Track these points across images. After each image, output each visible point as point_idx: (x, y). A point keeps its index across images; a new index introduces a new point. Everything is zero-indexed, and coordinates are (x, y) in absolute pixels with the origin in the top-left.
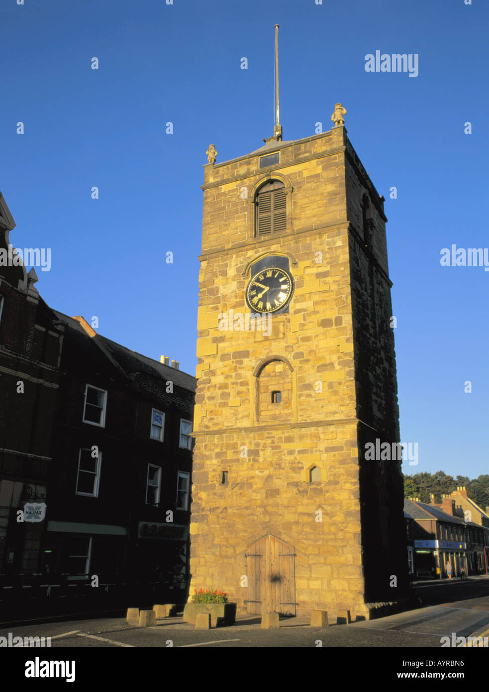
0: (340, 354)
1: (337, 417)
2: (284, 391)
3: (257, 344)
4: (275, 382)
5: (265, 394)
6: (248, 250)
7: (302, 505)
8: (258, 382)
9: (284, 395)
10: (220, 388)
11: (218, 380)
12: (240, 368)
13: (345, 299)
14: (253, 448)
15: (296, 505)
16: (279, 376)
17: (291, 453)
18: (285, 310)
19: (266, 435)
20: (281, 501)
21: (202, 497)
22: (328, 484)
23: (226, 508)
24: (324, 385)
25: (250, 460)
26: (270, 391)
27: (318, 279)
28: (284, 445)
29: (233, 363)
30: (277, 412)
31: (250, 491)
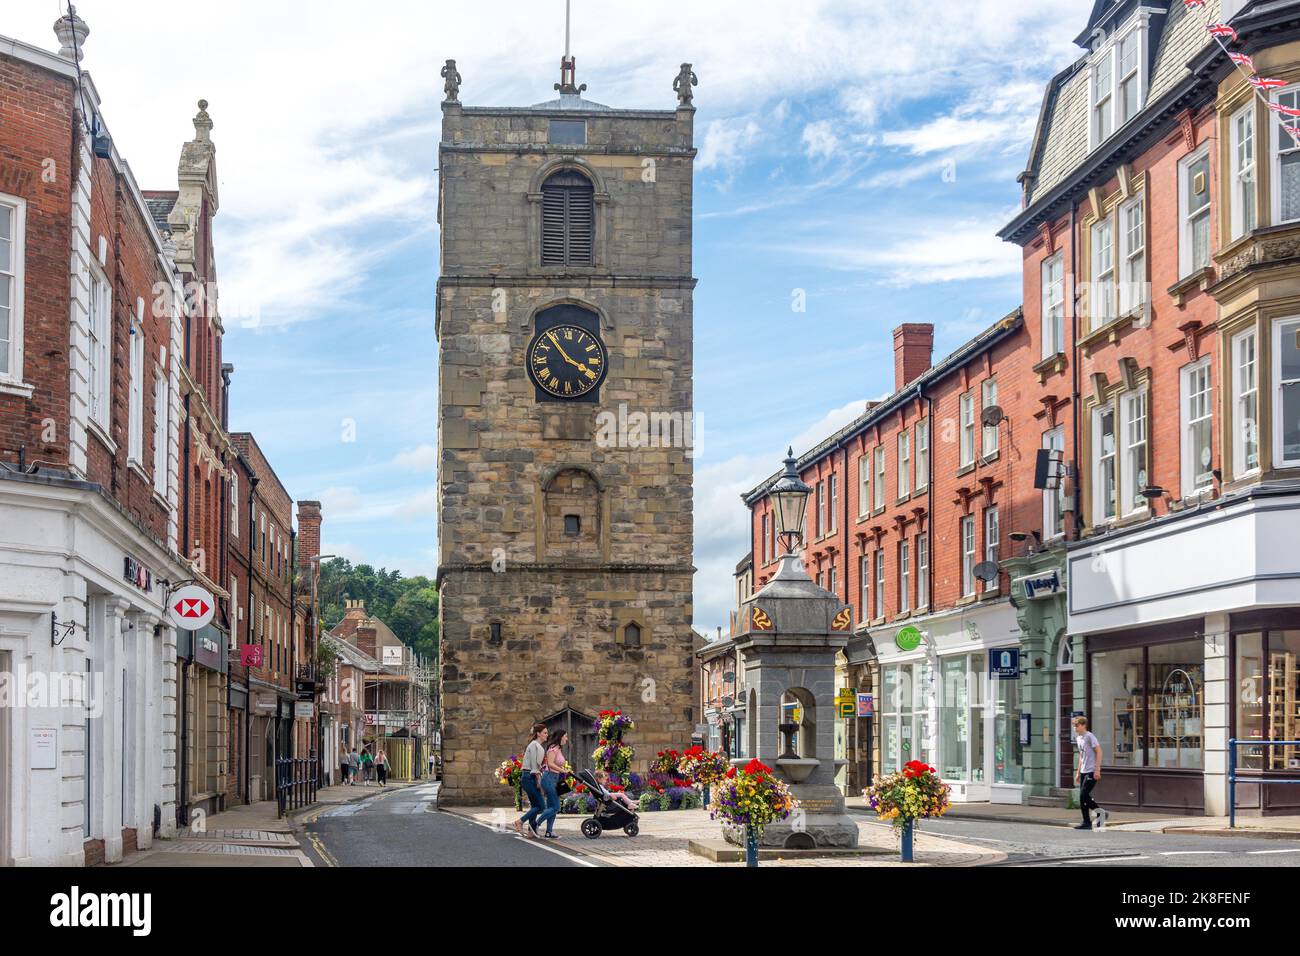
0: (672, 477)
2: (585, 517)
3: (546, 443)
4: (571, 503)
5: (556, 518)
6: (530, 286)
7: (614, 673)
8: (546, 499)
9: (587, 523)
10: (484, 504)
11: (480, 489)
12: (519, 476)
13: (684, 398)
14: (540, 594)
15: (607, 673)
16: (577, 494)
17: (600, 605)
18: (592, 397)
19: (563, 578)
20: (584, 667)
21: (460, 658)
22: (652, 647)
23: (498, 674)
24: (650, 518)
25: (537, 611)
26: (563, 515)
27: (646, 360)
28: (590, 594)
29: (507, 466)
30: (574, 546)
31: (538, 653)
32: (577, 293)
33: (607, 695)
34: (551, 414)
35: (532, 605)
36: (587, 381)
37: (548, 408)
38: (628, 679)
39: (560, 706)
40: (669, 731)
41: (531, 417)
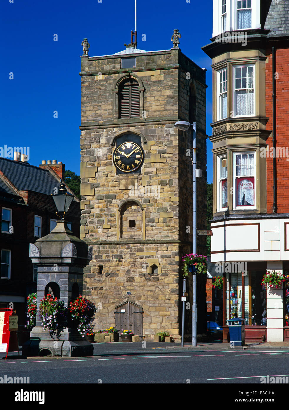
0: (171, 203)
1: (168, 239)
2: (137, 220)
3: (121, 191)
4: (132, 215)
5: (125, 222)
6: (114, 127)
7: (147, 286)
8: (121, 214)
9: (137, 223)
10: (97, 217)
11: (95, 211)
12: (110, 205)
13: (175, 169)
14: (118, 254)
15: (143, 286)
16: (134, 211)
17: (142, 258)
18: (138, 171)
19: (127, 247)
20: (135, 284)
21: (87, 281)
22: (163, 275)
23: (102, 287)
24: (161, 220)
25: (116, 261)
26: (128, 220)
27: (160, 154)
28: (137, 253)
29: (105, 201)
30: (133, 233)
31: (117, 278)
32: (132, 129)
33: (144, 295)
34: (122, 179)
35: (115, 258)
36: (136, 165)
37: (121, 177)
38: (153, 288)
39: (125, 300)
40: (169, 311)
41: (114, 181)
